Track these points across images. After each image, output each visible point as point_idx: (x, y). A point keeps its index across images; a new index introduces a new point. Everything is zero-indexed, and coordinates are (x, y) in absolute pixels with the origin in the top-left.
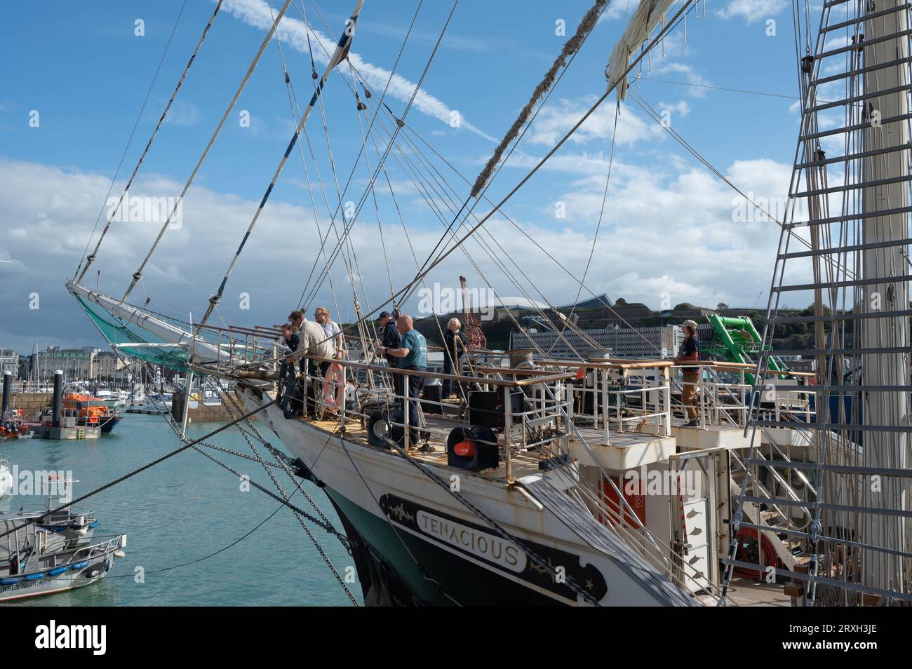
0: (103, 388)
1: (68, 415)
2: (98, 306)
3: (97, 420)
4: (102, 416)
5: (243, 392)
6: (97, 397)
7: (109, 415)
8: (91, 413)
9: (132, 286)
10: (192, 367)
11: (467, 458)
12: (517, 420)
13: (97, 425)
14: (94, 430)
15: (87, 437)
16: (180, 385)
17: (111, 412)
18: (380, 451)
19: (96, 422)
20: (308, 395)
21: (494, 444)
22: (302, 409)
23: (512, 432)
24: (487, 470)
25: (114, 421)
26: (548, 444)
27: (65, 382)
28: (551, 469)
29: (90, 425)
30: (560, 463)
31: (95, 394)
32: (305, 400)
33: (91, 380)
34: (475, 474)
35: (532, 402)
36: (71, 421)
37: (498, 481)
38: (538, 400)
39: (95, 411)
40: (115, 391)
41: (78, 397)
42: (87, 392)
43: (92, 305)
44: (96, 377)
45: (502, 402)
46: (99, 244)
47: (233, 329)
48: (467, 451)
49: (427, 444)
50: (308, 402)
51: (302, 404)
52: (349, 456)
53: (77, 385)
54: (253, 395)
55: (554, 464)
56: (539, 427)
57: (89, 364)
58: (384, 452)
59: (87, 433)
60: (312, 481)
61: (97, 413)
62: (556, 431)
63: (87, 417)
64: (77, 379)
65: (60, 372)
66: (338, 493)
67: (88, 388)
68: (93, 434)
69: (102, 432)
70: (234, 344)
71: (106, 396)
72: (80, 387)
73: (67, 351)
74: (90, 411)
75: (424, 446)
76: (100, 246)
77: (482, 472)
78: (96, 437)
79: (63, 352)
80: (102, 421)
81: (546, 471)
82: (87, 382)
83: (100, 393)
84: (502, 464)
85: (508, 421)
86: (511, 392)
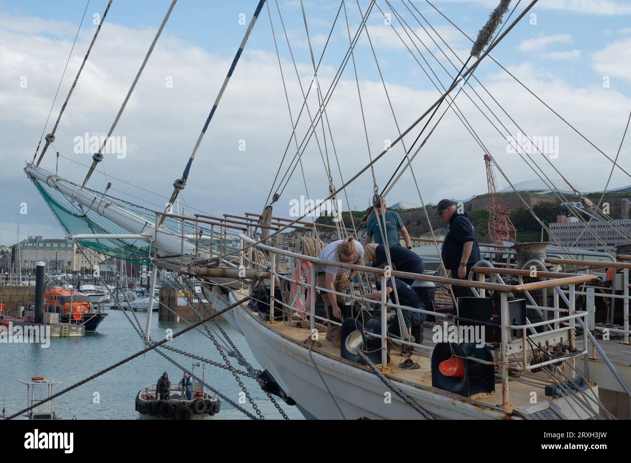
0: (87, 282)
1: (51, 310)
2: (57, 192)
3: (81, 317)
4: (87, 312)
5: (211, 290)
6: (81, 291)
7: (94, 311)
8: (75, 309)
9: (92, 169)
10: (154, 261)
11: (455, 379)
12: (516, 334)
13: (81, 322)
14: (78, 328)
15: (71, 335)
16: (168, 279)
17: (95, 308)
18: (354, 366)
19: (80, 319)
20: (276, 297)
21: (488, 363)
22: (269, 313)
23: (510, 348)
24: (480, 395)
25: (99, 318)
26: (559, 363)
27: (48, 275)
28: (560, 396)
29: (73, 322)
30: (573, 388)
31: (78, 288)
32: (272, 303)
33: (74, 273)
34: (464, 398)
35: (542, 311)
36: (54, 317)
37: (492, 409)
38: (551, 309)
39: (79, 307)
40: (99, 285)
41: (61, 291)
42: (71, 286)
43: (51, 191)
44: (79, 269)
45: (498, 311)
46: (58, 122)
47: (199, 218)
48: (455, 369)
49: (409, 360)
50: (275, 305)
51: (269, 307)
52: (319, 371)
53: (59, 278)
54: (221, 294)
55: (565, 390)
56: (547, 343)
57: (73, 256)
58: (358, 368)
59: (70, 330)
60: (281, 397)
61: (80, 309)
62: (570, 348)
63: (70, 314)
64: (60, 271)
65: (42, 264)
66: (309, 413)
67: (71, 282)
68: (77, 332)
69: (86, 329)
70: (200, 235)
71: (90, 290)
72: (63, 281)
73: (50, 241)
74: (73, 307)
75: (406, 362)
76: (58, 124)
77: (474, 397)
78: (80, 335)
79: (46, 241)
80: (86, 317)
81: (554, 398)
82: (70, 275)
83: (84, 287)
84: (498, 387)
85: (506, 335)
86: (509, 299)
